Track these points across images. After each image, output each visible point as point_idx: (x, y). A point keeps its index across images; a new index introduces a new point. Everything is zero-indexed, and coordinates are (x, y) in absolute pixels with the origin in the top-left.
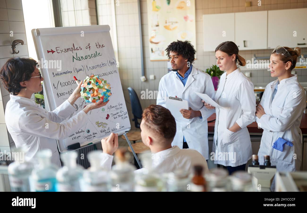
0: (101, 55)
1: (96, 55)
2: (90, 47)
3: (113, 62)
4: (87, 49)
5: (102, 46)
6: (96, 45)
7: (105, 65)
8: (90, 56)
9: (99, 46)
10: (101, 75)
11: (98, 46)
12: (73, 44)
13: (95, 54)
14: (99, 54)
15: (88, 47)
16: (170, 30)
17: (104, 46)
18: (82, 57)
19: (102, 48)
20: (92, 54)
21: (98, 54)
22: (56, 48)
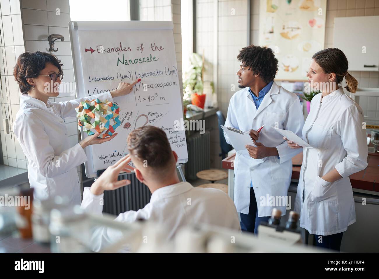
0: (157, 60)
1: (150, 59)
2: (142, 49)
3: (173, 71)
4: (138, 50)
5: (160, 48)
6: (152, 47)
7: (160, 73)
8: (142, 60)
9: (156, 48)
10: (154, 86)
11: (154, 48)
12: (121, 43)
13: (148, 59)
14: (154, 59)
15: (140, 48)
16: (289, 38)
17: (163, 49)
18: (130, 61)
19: (160, 50)
20: (144, 58)
21: (152, 58)
22: (97, 46)
